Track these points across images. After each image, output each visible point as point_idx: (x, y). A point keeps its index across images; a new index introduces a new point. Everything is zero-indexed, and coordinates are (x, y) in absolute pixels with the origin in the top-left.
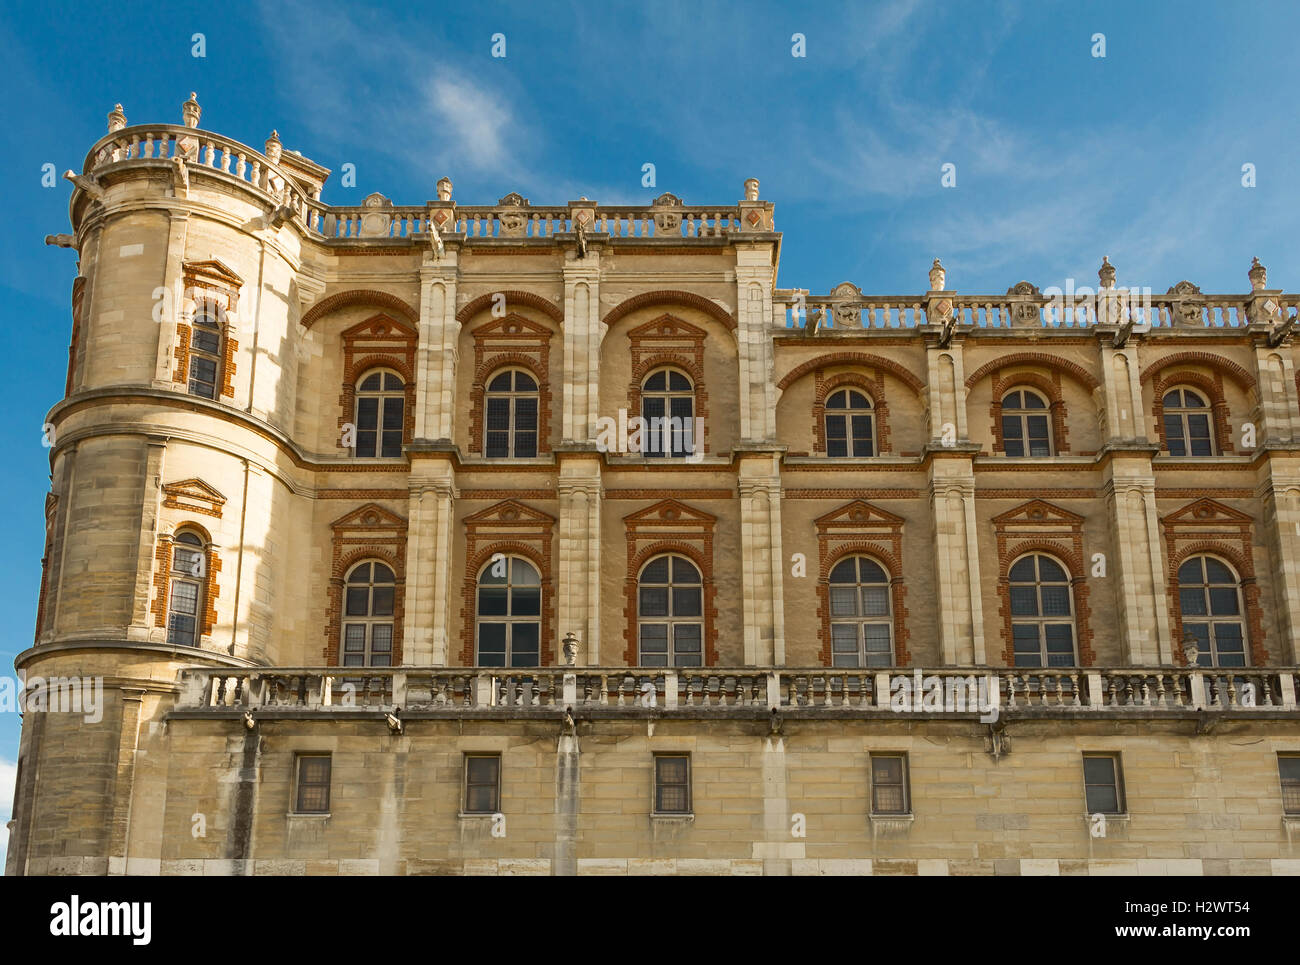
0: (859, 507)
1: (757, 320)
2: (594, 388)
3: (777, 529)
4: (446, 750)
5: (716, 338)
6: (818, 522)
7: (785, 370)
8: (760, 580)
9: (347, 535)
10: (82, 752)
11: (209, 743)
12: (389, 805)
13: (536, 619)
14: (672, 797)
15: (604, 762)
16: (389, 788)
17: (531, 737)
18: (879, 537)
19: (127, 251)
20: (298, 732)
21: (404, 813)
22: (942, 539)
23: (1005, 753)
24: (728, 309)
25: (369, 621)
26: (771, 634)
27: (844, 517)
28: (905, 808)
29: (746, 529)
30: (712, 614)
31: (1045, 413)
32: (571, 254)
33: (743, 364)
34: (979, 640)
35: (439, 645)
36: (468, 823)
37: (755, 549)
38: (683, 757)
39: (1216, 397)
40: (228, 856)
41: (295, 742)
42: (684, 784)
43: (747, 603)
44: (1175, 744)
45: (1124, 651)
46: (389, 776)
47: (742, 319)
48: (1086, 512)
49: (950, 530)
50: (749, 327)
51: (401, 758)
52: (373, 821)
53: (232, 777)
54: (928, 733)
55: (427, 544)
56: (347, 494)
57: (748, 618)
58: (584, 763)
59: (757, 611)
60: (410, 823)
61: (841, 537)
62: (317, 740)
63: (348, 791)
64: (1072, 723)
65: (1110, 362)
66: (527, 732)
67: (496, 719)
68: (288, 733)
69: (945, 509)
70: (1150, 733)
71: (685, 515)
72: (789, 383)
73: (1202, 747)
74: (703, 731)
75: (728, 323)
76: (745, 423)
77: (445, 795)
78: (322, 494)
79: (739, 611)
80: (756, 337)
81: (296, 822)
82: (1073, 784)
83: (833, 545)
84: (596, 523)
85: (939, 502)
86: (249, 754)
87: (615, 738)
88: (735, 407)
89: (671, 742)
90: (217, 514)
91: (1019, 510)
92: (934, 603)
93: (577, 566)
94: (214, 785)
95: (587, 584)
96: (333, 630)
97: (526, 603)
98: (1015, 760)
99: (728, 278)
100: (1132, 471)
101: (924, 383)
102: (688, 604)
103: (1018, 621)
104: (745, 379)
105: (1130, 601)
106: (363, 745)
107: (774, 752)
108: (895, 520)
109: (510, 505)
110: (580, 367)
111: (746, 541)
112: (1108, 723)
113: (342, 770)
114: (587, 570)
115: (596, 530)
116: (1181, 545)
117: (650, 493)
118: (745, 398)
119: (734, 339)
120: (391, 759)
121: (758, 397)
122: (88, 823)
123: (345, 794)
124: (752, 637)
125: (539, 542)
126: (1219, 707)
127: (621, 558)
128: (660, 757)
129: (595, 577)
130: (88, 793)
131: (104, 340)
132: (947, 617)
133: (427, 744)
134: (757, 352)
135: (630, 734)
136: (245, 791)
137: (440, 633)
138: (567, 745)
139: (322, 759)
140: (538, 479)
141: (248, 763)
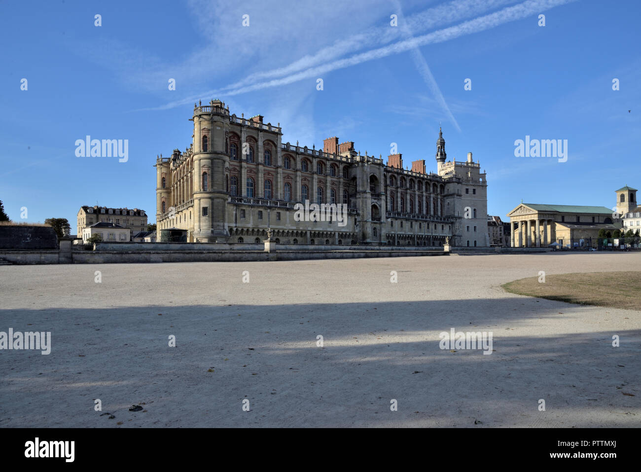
1: (280, 147)
3: (282, 179)
4: (257, 210)
5: (273, 147)
6: (284, 177)
7: (282, 155)
8: (280, 186)
10: (219, 208)
11: (232, 207)
12: (251, 217)
13: (253, 188)
15: (272, 213)
16: (251, 215)
17: (266, 209)
18: (289, 180)
19: (218, 128)
20: (241, 206)
21: (253, 218)
22: (297, 183)
24: (276, 144)
25: (233, 186)
26: (281, 194)
27: (287, 177)
29: (278, 179)
30: (272, 190)
31: (306, 164)
32: (259, 132)
33: (278, 153)
35: (246, 192)
36: (259, 220)
37: (279, 182)
38: (279, 214)
41: (241, 208)
42: (279, 216)
45: (312, 200)
46: (251, 213)
47: (278, 146)
48: (311, 180)
51: (252, 211)
52: (250, 220)
53: (234, 212)
55: (244, 176)
56: (231, 165)
58: (270, 213)
59: (279, 191)
60: (254, 220)
61: (287, 180)
62: (243, 208)
67: (261, 207)
69: (298, 179)
71: (270, 175)
72: (282, 157)
74: (281, 210)
75: (276, 146)
76: (278, 162)
77: (257, 216)
79: (276, 190)
80: (280, 149)
81: (242, 219)
83: (285, 181)
84: (262, 176)
87: (274, 210)
88: (276, 158)
89: (279, 211)
91: (304, 179)
92: (296, 191)
94: (233, 214)
100: (315, 176)
101: (296, 160)
102: (269, 187)
103: (302, 194)
104: (278, 155)
105: (314, 194)
106: (248, 209)
107: (288, 212)
108: (292, 178)
109: (251, 170)
110: (261, 150)
113: (246, 212)
114: (262, 182)
116: (319, 186)
118: (278, 158)
119: (276, 149)
122: (221, 218)
123: (247, 216)
124: (279, 194)
125: (254, 176)
127: (265, 181)
128: (277, 213)
130: (221, 214)
131: (215, 143)
132: (297, 194)
133: (255, 209)
134: (280, 151)
136: (236, 214)
137: (246, 190)
138: (269, 210)
139: (244, 210)
140: (254, 166)
141: (236, 210)
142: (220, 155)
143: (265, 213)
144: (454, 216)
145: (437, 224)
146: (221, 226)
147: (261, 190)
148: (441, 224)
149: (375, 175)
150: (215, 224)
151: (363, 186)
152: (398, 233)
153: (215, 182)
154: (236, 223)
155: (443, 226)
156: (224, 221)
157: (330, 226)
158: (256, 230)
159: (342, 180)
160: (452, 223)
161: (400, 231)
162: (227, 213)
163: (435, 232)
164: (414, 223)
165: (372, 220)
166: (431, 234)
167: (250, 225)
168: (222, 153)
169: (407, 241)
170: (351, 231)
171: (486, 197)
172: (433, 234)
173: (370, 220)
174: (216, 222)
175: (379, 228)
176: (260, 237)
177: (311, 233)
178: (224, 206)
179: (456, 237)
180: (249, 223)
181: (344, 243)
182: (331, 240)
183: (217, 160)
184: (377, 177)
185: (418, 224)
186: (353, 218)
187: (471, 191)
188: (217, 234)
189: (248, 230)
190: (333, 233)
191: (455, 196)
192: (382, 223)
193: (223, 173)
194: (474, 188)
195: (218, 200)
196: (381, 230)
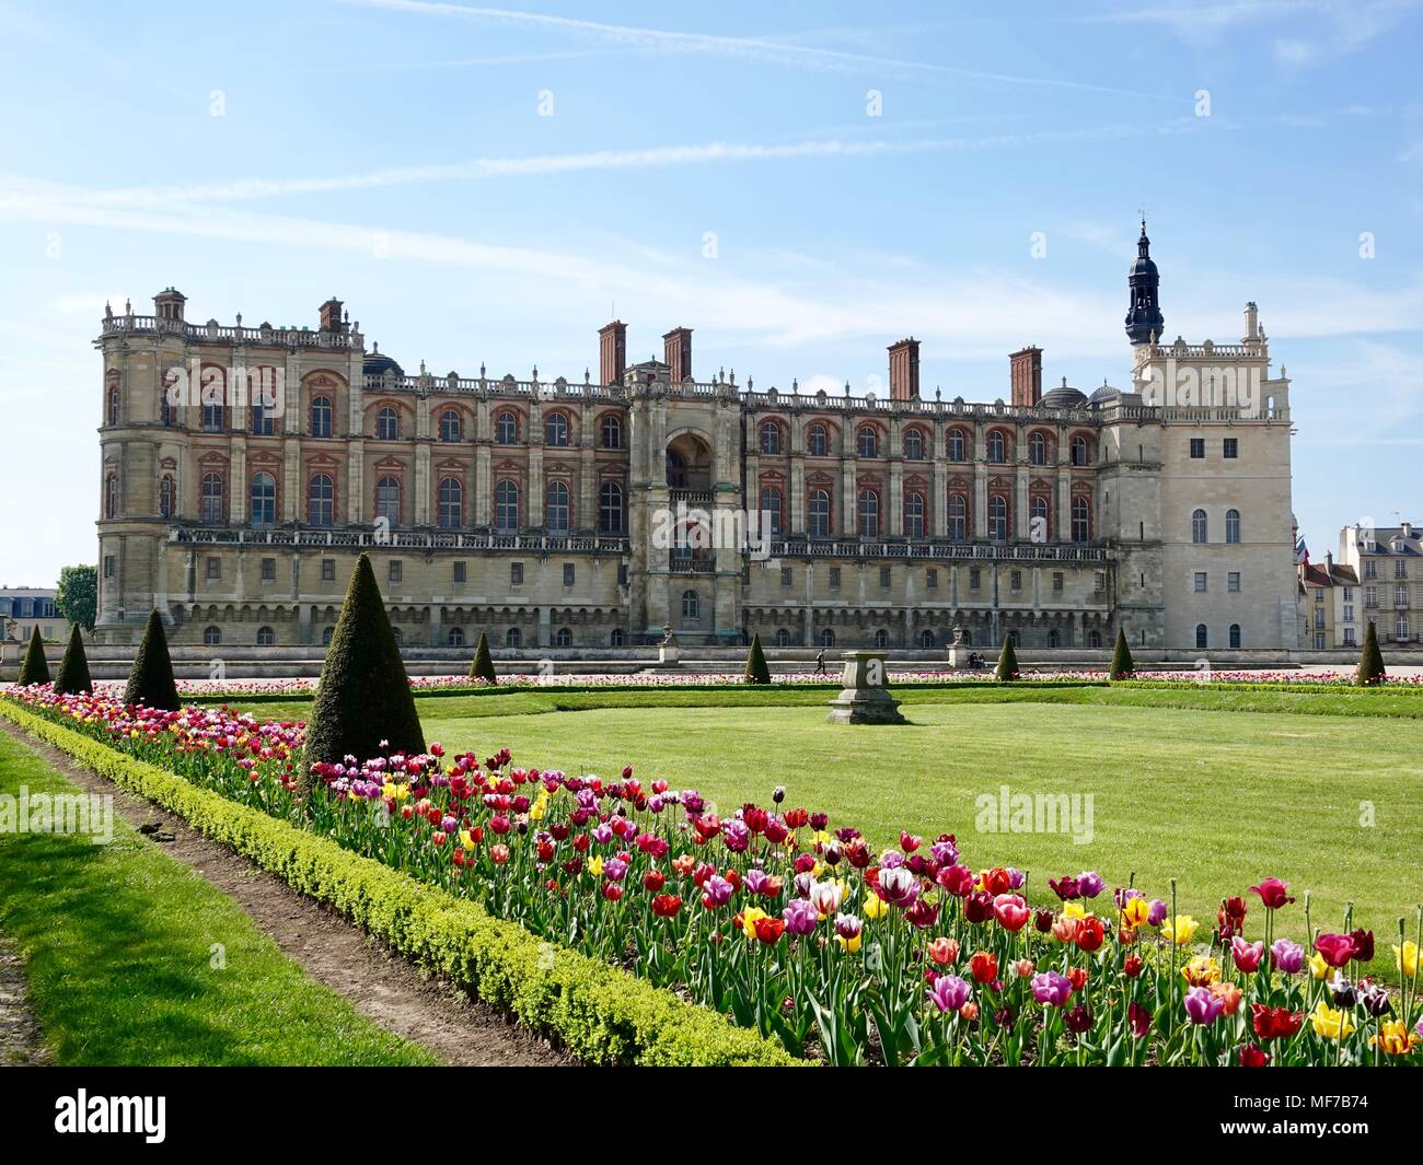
0: (390, 459)
1: (357, 384)
2: (297, 410)
3: (361, 470)
4: (257, 558)
5: (341, 387)
6: (375, 464)
7: (366, 405)
8: (355, 489)
9: (205, 464)
10: (141, 558)
11: (180, 554)
12: (239, 576)
13: (273, 498)
14: (328, 574)
15: (308, 562)
16: (239, 570)
17: (284, 553)
18: (395, 470)
19: (140, 367)
20: (209, 550)
21: (244, 579)
22: (417, 476)
23: (431, 562)
24: (346, 378)
25: (212, 497)
26: (358, 510)
27: (384, 463)
28: (399, 580)
29: (351, 470)
30: (336, 500)
31: (458, 421)
32: (289, 353)
33: (352, 403)
34: (428, 514)
35: (243, 511)
36: (264, 582)
37: (354, 478)
38: (332, 561)
39: (517, 419)
40: (188, 592)
41: (209, 554)
42: (332, 570)
43: (350, 498)
44: (482, 560)
45: (474, 520)
46: (239, 566)
47: (351, 384)
48: (468, 464)
49: (421, 473)
50: (354, 387)
51: (243, 560)
52: (234, 582)
53: (188, 566)
54: (409, 555)
55: (238, 472)
56: (204, 446)
57: (350, 504)
58: (301, 563)
59: (354, 501)
60: (247, 583)
61: (385, 470)
62: (215, 554)
63: (226, 571)
64: (453, 552)
65: (481, 407)
66: (283, 552)
68: (206, 551)
69: (420, 465)
70: (475, 556)
71: (328, 460)
72: (366, 410)
73: (490, 561)
74: (338, 553)
75: (347, 384)
76: (351, 427)
77: (257, 573)
78: (195, 446)
79: (347, 499)
80: (357, 392)
81: (210, 581)
82: (451, 572)
83: (380, 473)
84: (298, 465)
85: (418, 462)
86: (193, 558)
87: (311, 555)
88: (348, 416)
89: (329, 556)
90: (175, 468)
91: (445, 462)
92: (414, 497)
93: (291, 482)
94: (182, 569)
95: (295, 490)
96: (201, 502)
97: (269, 491)
98: (433, 565)
99: (347, 364)
100: (484, 451)
101: (416, 412)
102: (328, 494)
103: (442, 503)
104: (352, 408)
105: (478, 502)
106: (230, 555)
108: (402, 464)
109: (265, 454)
110: (293, 401)
111: (351, 474)
112: (462, 552)
113: (224, 564)
114: (295, 484)
115: (298, 468)
116: (499, 477)
117: (315, 450)
118: (352, 416)
119: (349, 390)
120: (239, 560)
121: (356, 416)
122: (145, 582)
123: (225, 572)
124: (351, 511)
125: (275, 469)
126: (496, 547)
127: (305, 478)
128: (324, 561)
129: (298, 487)
130: (145, 572)
131: (133, 403)
132: (417, 506)
133: (251, 555)
134: (357, 397)
135: (315, 554)
136: (192, 571)
137: (243, 507)
138: (296, 557)
139: (217, 560)
140: (275, 444)
141: (193, 561)
142: (144, 432)
143: (283, 563)
144: (1118, 537)
145: (1024, 571)
146: (144, 601)
147: (292, 502)
148: (1051, 570)
149: (695, 432)
150: (128, 596)
151: (645, 469)
152: (816, 603)
153: (131, 498)
154: (192, 590)
155: (1059, 576)
156: (152, 586)
157: (519, 590)
158: (256, 607)
159: (588, 454)
160: (1113, 565)
161: (930, 600)
162: (163, 571)
163: (1016, 598)
164: (897, 570)
165: (672, 568)
166: (990, 605)
167: (236, 596)
168: (150, 426)
169: (872, 630)
170: (601, 601)
171: (1288, 465)
172: (1002, 605)
173: (666, 568)
174: (130, 590)
175: (710, 592)
176: (273, 626)
177: (444, 610)
178: (154, 553)
179: (1127, 613)
180: (231, 590)
181: (582, 639)
182: (526, 632)
183: (137, 444)
184: (706, 437)
185: (922, 572)
186: (613, 564)
187: (1214, 448)
188: (131, 620)
189: (230, 607)
190: (530, 610)
191: (1123, 469)
192: (717, 576)
193: (152, 472)
194: (1230, 435)
195: (137, 539)
196: (713, 598)
